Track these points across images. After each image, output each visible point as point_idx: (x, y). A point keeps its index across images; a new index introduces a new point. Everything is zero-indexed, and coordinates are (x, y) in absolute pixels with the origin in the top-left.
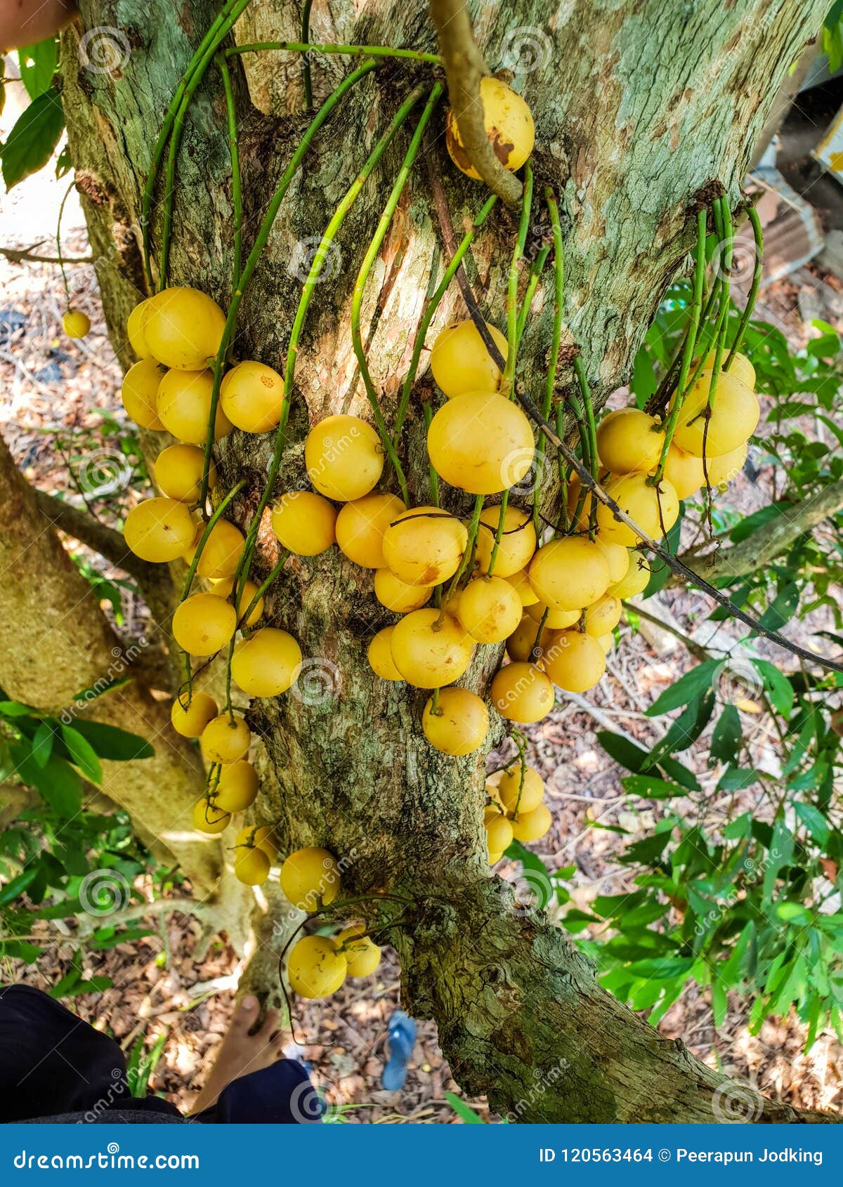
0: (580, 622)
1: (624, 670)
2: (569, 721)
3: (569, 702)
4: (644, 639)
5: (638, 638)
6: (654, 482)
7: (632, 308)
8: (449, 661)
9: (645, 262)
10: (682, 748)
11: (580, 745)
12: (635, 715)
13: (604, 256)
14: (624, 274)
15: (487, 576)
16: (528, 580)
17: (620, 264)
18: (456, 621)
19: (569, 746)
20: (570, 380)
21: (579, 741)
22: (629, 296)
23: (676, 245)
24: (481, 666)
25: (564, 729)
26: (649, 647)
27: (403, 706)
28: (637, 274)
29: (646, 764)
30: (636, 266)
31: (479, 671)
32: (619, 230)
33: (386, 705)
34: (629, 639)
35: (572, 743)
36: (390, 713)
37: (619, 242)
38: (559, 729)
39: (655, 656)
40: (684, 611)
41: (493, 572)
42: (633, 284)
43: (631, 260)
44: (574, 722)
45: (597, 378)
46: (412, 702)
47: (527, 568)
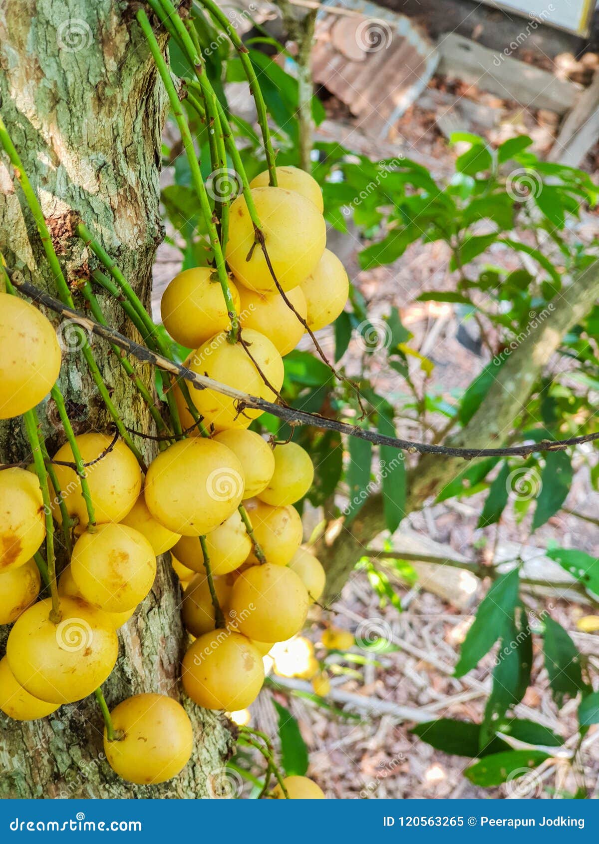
0: (254, 551)
1: (430, 646)
2: (391, 741)
3: (380, 718)
4: (436, 596)
5: (428, 598)
6: (235, 337)
7: (120, 150)
8: (88, 652)
9: (108, 92)
10: (518, 699)
11: (416, 765)
12: (466, 697)
13: (56, 100)
14: (91, 113)
15: (91, 527)
16: (151, 516)
17: (79, 104)
18: (80, 602)
19: (403, 774)
20: (85, 255)
21: (414, 761)
22: (109, 137)
23: (133, 61)
24: (156, 659)
25: (389, 754)
26: (446, 604)
27: (76, 752)
28: (105, 109)
29: (484, 741)
30: (99, 99)
31: (157, 666)
32: (59, 65)
33: (53, 761)
34: (418, 604)
35: (405, 768)
36: (63, 768)
37: (65, 79)
38: (382, 757)
39: (459, 612)
40: (468, 541)
41: (96, 518)
42: (107, 122)
43: (89, 96)
44: (397, 739)
45: (117, 243)
46: (86, 741)
47: (141, 499)
